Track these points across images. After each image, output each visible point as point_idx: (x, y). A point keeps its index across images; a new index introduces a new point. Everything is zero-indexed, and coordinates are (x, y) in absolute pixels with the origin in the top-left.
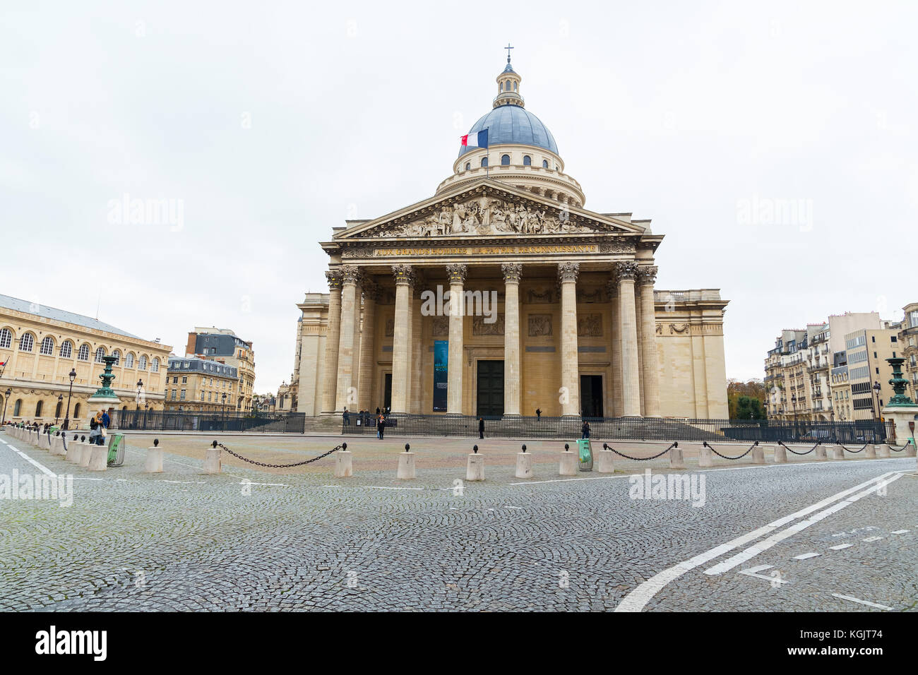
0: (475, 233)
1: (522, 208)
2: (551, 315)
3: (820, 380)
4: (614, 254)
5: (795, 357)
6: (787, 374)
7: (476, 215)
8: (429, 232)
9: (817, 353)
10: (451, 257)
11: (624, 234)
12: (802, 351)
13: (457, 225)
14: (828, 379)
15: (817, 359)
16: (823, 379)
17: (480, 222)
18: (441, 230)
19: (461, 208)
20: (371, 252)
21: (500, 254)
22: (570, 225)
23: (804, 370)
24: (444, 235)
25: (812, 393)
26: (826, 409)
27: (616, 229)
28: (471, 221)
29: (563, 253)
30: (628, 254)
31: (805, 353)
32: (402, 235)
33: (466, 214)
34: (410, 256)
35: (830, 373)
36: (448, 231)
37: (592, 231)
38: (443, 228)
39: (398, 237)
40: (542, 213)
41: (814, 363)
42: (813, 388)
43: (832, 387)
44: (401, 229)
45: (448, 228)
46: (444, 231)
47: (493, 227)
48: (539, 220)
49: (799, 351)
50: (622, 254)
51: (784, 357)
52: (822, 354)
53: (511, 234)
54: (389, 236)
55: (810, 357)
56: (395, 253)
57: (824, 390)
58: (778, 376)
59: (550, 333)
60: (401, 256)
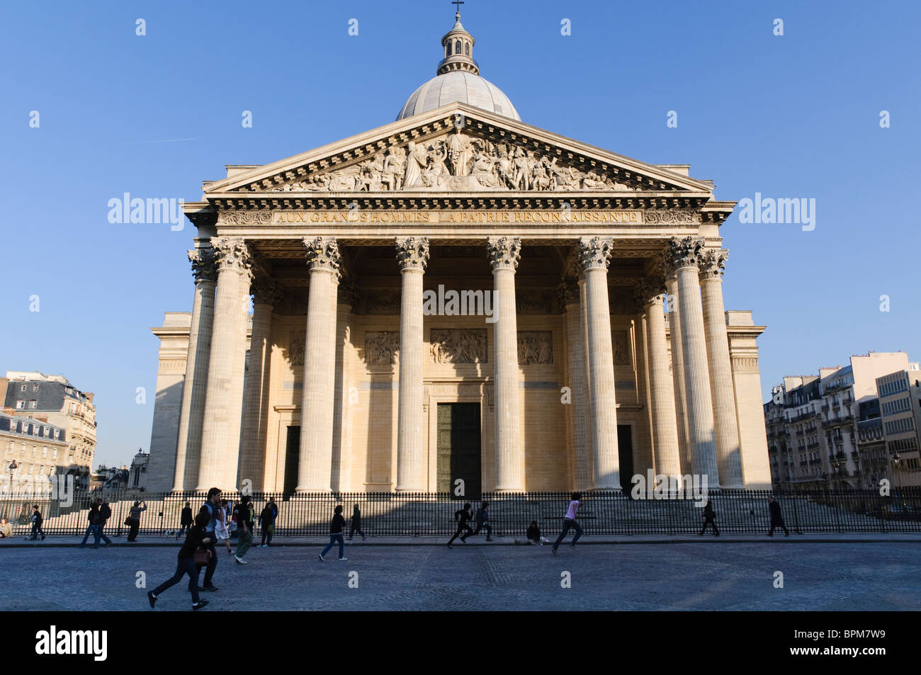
0: (443, 188)
1: (520, 151)
2: (550, 332)
3: (841, 438)
4: (667, 226)
5: (804, 409)
6: (792, 431)
7: (445, 161)
8: (368, 186)
9: (835, 404)
10: (404, 227)
11: (683, 195)
12: (815, 402)
13: (414, 174)
14: (852, 436)
15: (836, 410)
16: (846, 436)
17: (452, 172)
18: (388, 184)
19: (420, 150)
20: (268, 217)
21: (485, 223)
22: (596, 180)
23: (818, 425)
24: (392, 189)
25: (829, 454)
26: (851, 474)
27: (669, 187)
28: (438, 171)
29: (586, 223)
30: (687, 226)
31: (817, 405)
32: (322, 189)
33: (429, 160)
34: (334, 223)
35: (856, 428)
36: (399, 185)
37: (631, 189)
38: (391, 180)
39: (314, 191)
40: (551, 160)
41: (831, 416)
42: (831, 448)
43: (859, 446)
44: (320, 180)
45: (399, 181)
46: (391, 185)
47: (473, 179)
48: (548, 172)
49: (811, 402)
50: (679, 226)
51: (789, 410)
52: (844, 404)
53: (502, 191)
54: (300, 190)
55: (825, 409)
56: (309, 217)
57: (847, 448)
58: (781, 434)
59: (550, 360)
60: (320, 223)
